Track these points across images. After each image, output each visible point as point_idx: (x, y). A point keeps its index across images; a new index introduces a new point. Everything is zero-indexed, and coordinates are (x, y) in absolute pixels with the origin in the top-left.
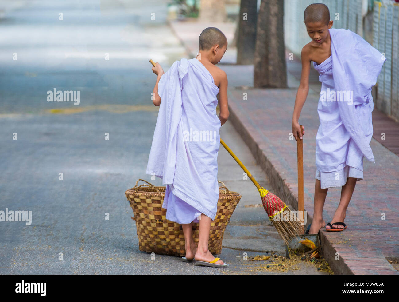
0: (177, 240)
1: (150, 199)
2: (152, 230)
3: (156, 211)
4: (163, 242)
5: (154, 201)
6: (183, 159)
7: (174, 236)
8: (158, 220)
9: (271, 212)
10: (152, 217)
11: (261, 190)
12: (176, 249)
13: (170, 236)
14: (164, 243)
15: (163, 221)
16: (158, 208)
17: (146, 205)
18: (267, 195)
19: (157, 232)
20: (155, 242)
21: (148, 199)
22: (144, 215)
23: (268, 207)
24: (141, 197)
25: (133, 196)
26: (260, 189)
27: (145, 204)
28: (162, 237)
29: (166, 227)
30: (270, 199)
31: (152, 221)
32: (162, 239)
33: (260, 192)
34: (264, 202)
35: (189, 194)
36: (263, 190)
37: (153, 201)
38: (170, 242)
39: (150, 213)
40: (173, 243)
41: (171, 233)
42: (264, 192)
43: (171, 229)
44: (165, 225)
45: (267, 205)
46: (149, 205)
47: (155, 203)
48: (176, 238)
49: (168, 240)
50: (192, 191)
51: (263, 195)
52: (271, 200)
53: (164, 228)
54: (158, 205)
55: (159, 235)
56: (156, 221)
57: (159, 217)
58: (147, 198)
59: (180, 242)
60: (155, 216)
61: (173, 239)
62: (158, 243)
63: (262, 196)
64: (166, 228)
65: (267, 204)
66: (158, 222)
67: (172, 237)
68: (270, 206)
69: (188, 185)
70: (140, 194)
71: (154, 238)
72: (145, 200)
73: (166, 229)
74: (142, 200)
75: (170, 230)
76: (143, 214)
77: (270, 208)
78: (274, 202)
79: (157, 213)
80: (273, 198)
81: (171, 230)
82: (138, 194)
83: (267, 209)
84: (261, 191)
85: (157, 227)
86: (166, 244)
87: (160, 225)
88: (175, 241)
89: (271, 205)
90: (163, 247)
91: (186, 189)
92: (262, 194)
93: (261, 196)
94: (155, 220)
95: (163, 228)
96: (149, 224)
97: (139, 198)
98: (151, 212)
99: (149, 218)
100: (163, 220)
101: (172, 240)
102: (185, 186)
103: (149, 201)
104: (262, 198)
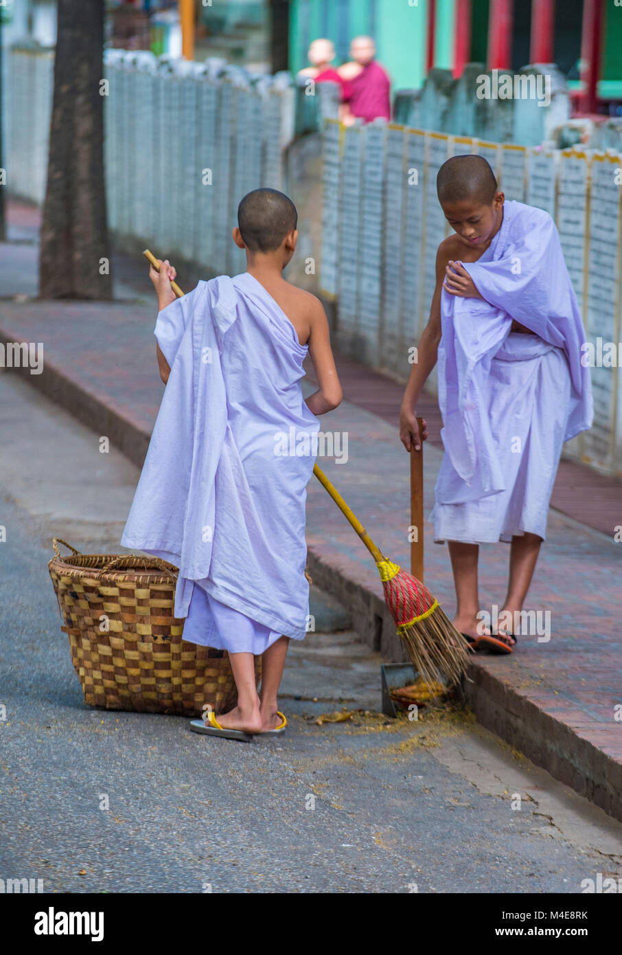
0: (199, 681)
1: (148, 588)
2: (137, 658)
3: (159, 617)
4: (163, 685)
5: (156, 594)
6: (234, 519)
7: (195, 671)
8: (160, 637)
9: (404, 614)
10: (146, 630)
11: (383, 563)
12: (193, 701)
13: (183, 671)
14: (164, 688)
15: (174, 639)
16: (163, 609)
17: (133, 602)
18: (397, 575)
19: (152, 663)
20: (139, 686)
21: (141, 588)
22: (123, 624)
23: (399, 604)
24: (123, 586)
25: (98, 582)
26: (381, 561)
27: (131, 600)
28: (163, 674)
29: (177, 652)
30: (404, 584)
31: (143, 639)
32: (162, 679)
33: (380, 568)
34: (389, 591)
35: (254, 598)
36: (388, 565)
37: (153, 595)
38: (180, 686)
39: (142, 621)
40: (186, 688)
41: (188, 666)
42: (390, 570)
43: (186, 656)
44: (174, 648)
45: (398, 599)
46: (141, 602)
47: (159, 598)
48: (197, 676)
49: (176, 681)
50: (261, 592)
51: (388, 575)
52: (405, 587)
53: (173, 654)
54: (164, 603)
55: (155, 671)
56: (156, 638)
57: (164, 631)
58: (139, 586)
59: (205, 687)
60: (154, 626)
61: (190, 679)
62: (147, 688)
63: (386, 577)
64: (176, 654)
65: (397, 596)
66: (160, 641)
67: (188, 674)
68: (404, 602)
69: (249, 579)
70: (121, 578)
71: (139, 676)
72: (133, 591)
73: (177, 657)
74: (125, 591)
75: (186, 660)
76: (120, 622)
77: (404, 605)
78: (413, 591)
79: (160, 620)
80: (410, 583)
81: (190, 659)
82: (113, 577)
83: (397, 609)
84: (384, 567)
85: (154, 651)
86: (168, 690)
87: (165, 648)
88: (194, 683)
89: (407, 598)
90: (158, 696)
91: (246, 588)
92: (386, 573)
93: (383, 578)
94: (153, 636)
95: (171, 655)
96: (132, 646)
97: (116, 586)
98: (145, 619)
99: (136, 632)
100: (171, 637)
101: (186, 681)
102: (241, 580)
103: (142, 593)
104: (385, 583)
